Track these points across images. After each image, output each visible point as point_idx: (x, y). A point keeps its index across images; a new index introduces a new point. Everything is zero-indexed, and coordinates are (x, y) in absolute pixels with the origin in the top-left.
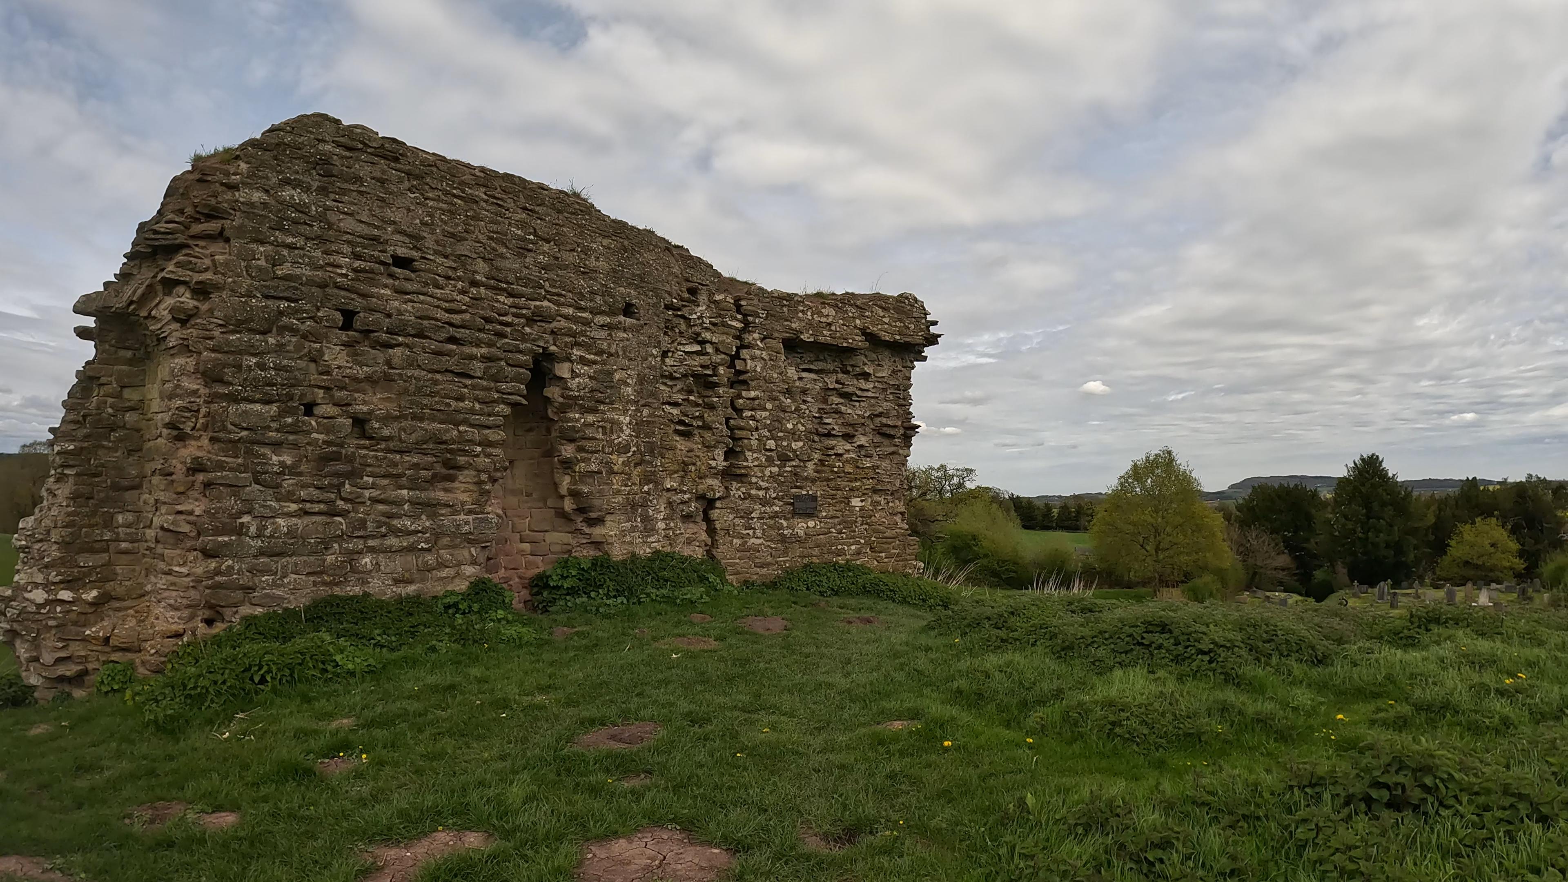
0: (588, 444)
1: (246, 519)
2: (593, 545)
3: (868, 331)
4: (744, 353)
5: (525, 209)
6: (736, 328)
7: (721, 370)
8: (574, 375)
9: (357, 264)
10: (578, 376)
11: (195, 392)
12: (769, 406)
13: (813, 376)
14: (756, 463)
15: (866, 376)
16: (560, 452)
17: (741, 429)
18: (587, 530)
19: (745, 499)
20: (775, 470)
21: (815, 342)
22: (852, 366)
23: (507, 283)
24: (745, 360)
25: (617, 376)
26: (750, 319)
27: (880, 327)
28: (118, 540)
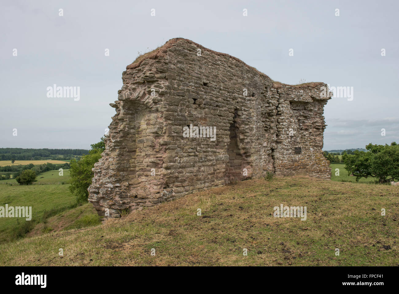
0: (247, 134)
1: (177, 158)
2: (247, 163)
3: (313, 97)
4: (280, 106)
5: (229, 67)
6: (278, 98)
7: (274, 111)
8: (243, 114)
9: (196, 85)
10: (244, 115)
11: (162, 123)
12: (287, 121)
13: (296, 111)
14: (284, 138)
15: (311, 110)
16: (239, 136)
17: (280, 128)
18: (246, 159)
19: (282, 149)
20: (289, 140)
21: (298, 101)
22: (307, 108)
23: (228, 89)
24: (280, 108)
25: (252, 114)
26: (281, 95)
27: (316, 95)
28: (130, 167)
